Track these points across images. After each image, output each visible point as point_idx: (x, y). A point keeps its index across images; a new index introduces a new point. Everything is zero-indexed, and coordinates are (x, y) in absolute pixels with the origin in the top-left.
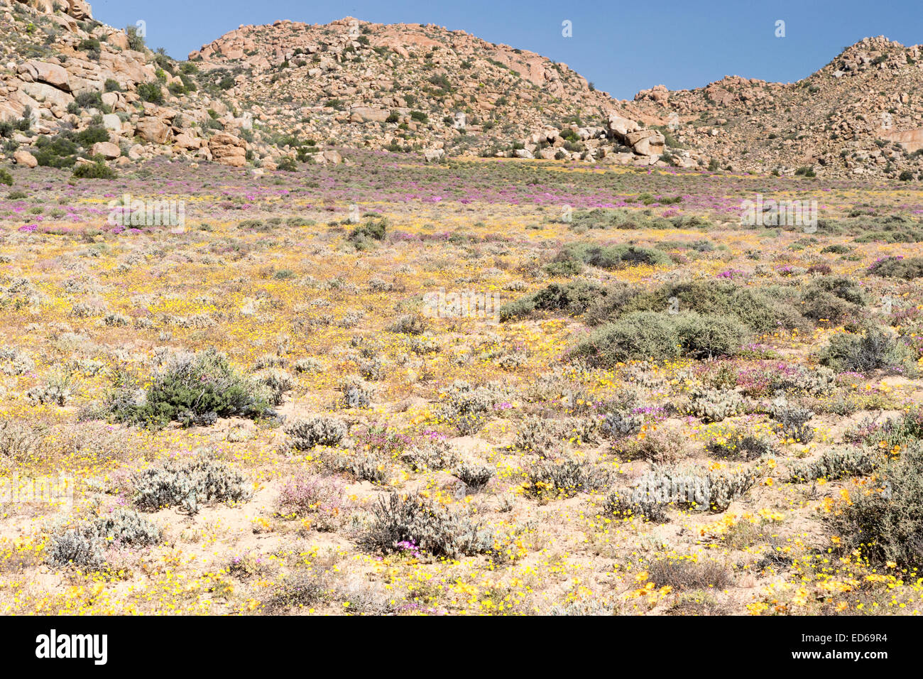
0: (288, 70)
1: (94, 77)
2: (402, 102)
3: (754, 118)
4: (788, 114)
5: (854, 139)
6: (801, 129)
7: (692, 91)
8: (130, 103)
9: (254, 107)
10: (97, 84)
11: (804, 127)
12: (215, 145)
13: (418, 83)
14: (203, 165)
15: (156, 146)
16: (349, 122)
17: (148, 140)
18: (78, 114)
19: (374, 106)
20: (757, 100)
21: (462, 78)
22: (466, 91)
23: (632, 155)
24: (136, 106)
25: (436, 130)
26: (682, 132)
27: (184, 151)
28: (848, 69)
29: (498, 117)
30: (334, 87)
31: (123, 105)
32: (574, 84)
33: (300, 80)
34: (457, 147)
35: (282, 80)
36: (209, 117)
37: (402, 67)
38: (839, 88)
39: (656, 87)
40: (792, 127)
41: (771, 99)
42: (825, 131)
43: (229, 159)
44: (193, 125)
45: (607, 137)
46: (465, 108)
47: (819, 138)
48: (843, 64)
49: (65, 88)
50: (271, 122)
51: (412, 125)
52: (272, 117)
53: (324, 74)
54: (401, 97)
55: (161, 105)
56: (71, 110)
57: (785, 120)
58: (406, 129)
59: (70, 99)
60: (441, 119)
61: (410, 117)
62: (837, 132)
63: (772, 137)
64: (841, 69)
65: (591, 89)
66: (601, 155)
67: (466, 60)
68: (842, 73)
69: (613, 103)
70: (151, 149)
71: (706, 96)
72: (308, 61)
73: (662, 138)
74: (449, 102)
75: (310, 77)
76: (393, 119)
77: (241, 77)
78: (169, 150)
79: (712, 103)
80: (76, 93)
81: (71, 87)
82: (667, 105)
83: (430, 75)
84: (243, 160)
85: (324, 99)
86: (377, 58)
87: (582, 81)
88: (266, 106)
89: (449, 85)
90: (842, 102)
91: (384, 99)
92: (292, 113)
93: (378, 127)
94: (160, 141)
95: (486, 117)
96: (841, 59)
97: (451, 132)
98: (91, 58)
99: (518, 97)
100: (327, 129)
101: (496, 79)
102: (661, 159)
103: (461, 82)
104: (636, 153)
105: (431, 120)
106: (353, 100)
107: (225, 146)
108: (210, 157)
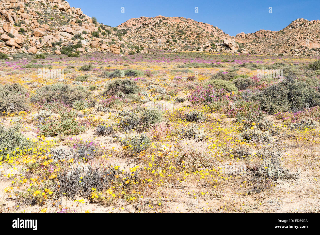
0: (141, 29)
1: (79, 30)
2: (171, 37)
3: (267, 41)
4: (277, 39)
5: (295, 46)
6: (280, 43)
7: (251, 34)
8: (89, 37)
9: (131, 39)
10: (80, 32)
11: (281, 43)
12: (112, 48)
13: (175, 32)
14: (108, 54)
15: (95, 49)
16: (156, 42)
17: (93, 47)
18: (74, 40)
19: (163, 38)
20: (269, 36)
21: (187, 31)
22: (188, 34)
23: (230, 50)
24: (91, 38)
25: (180, 44)
26: (248, 45)
27: (103, 50)
28: (293, 27)
29: (196, 41)
30: (152, 34)
31: (87, 38)
32: (220, 32)
33: (144, 32)
34: (185, 49)
35: (139, 32)
36: (112, 41)
37: (171, 28)
38: (291, 32)
39: (242, 33)
40: (278, 43)
41: (272, 35)
42: (286, 44)
43: (115, 52)
44: (106, 43)
45: (223, 45)
46: (187, 38)
47: (285, 46)
48: (292, 26)
49: (71, 33)
50: (135, 43)
51: (173, 43)
52: (135, 41)
53: (150, 30)
54: (170, 36)
55: (98, 38)
56: (73, 39)
57: (276, 41)
58: (171, 44)
59: (73, 36)
60: (181, 41)
61: (172, 41)
62: (290, 44)
63: (272, 46)
64: (291, 27)
65: (224, 34)
66: (221, 50)
67: (188, 26)
68: (292, 28)
69: (230, 37)
70: (94, 50)
71: (255, 35)
72: (146, 27)
73: (238, 45)
74: (183, 37)
75: (147, 31)
76: (168, 42)
77: (128, 31)
78: (99, 50)
79: (257, 37)
80: (74, 35)
81: (73, 33)
82: (245, 38)
83: (178, 30)
84: (119, 52)
85: (150, 37)
86: (164, 25)
87: (222, 31)
88: (134, 39)
89: (183, 32)
90: (291, 36)
91: (166, 36)
92: (141, 40)
93: (164, 44)
94: (97, 47)
95: (193, 41)
96: (291, 24)
97: (184, 45)
98: (79, 25)
99: (202, 35)
100: (150, 45)
101: (196, 31)
102: (237, 51)
103: (187, 32)
104: (231, 50)
105: (178, 42)
106: (157, 37)
107: (114, 48)
108: (110, 51)
